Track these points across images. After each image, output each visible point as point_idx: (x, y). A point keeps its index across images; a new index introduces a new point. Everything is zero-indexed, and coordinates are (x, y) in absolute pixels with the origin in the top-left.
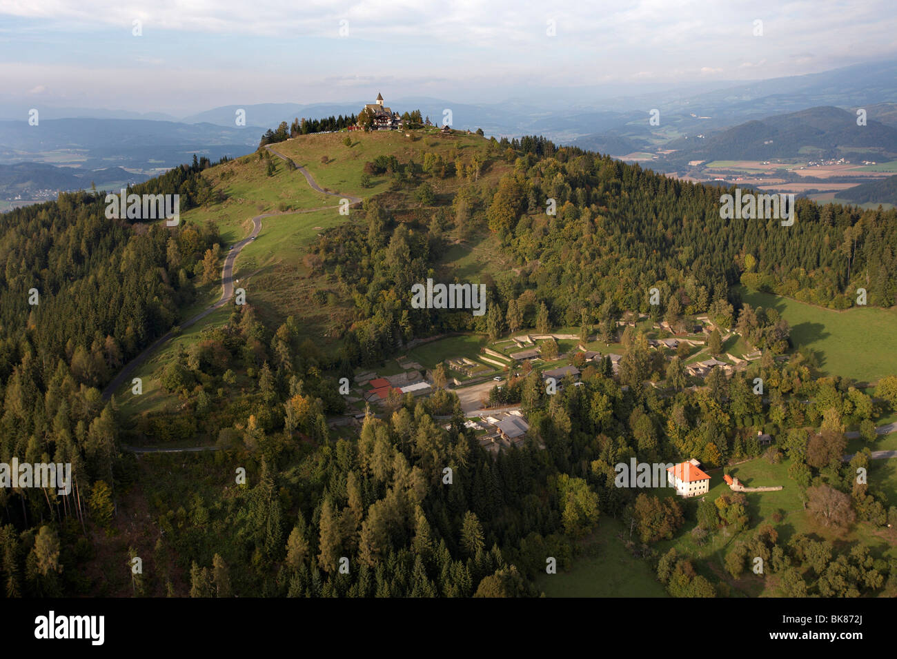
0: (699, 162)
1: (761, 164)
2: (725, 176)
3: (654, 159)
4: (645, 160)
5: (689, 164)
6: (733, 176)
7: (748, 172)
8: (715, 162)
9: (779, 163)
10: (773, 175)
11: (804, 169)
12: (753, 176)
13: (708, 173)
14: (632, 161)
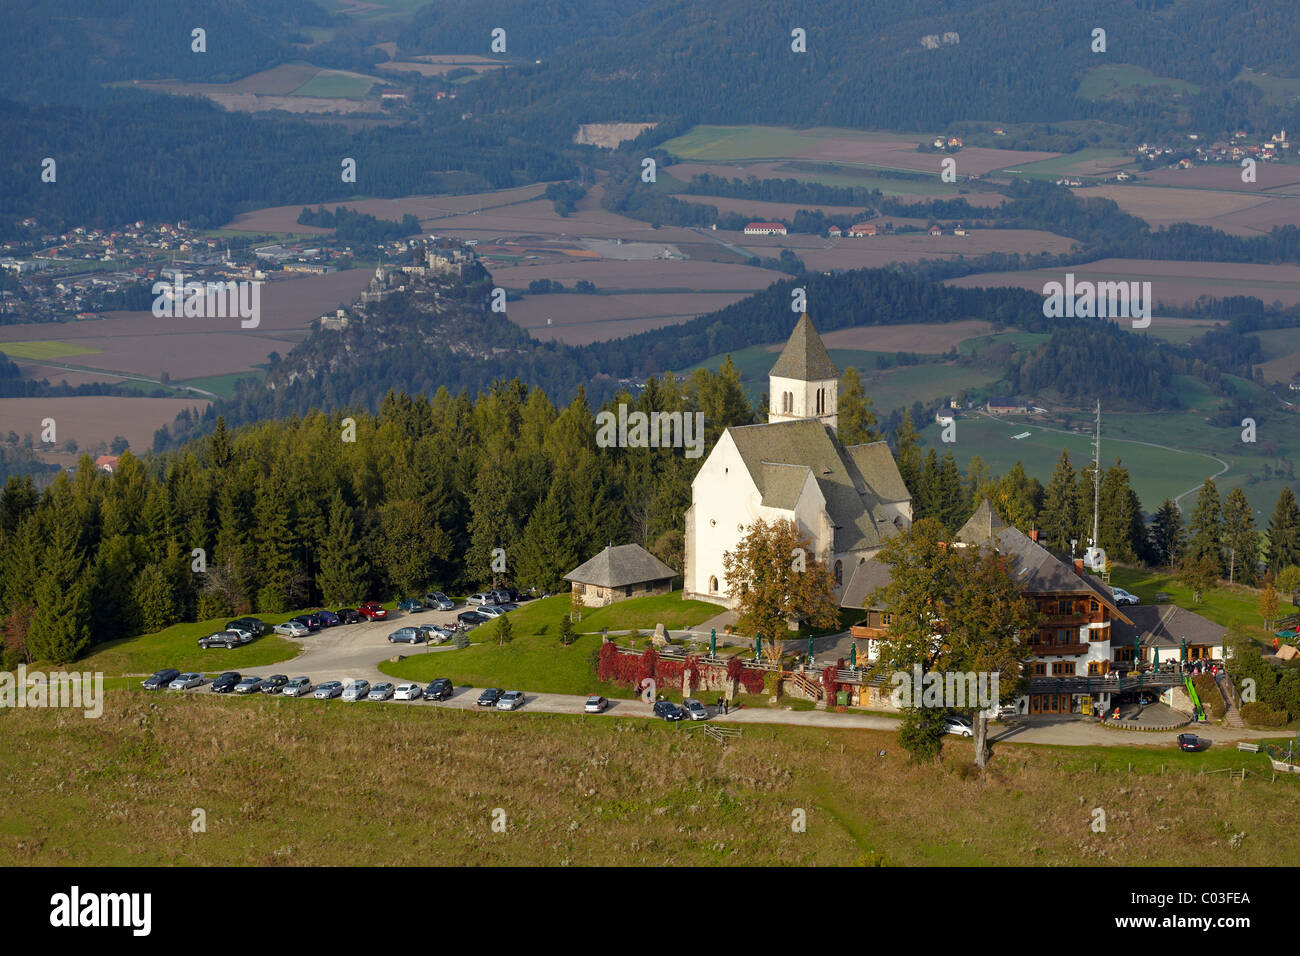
0: (632, 131)
1: (922, 149)
2: (789, 211)
3: (389, 103)
4: (346, 107)
5: (580, 139)
6: (828, 211)
7: (889, 192)
8: (700, 128)
9: (1001, 145)
10: (1006, 211)
11: (1132, 180)
12: (914, 211)
13: (692, 191)
14: (275, 113)
